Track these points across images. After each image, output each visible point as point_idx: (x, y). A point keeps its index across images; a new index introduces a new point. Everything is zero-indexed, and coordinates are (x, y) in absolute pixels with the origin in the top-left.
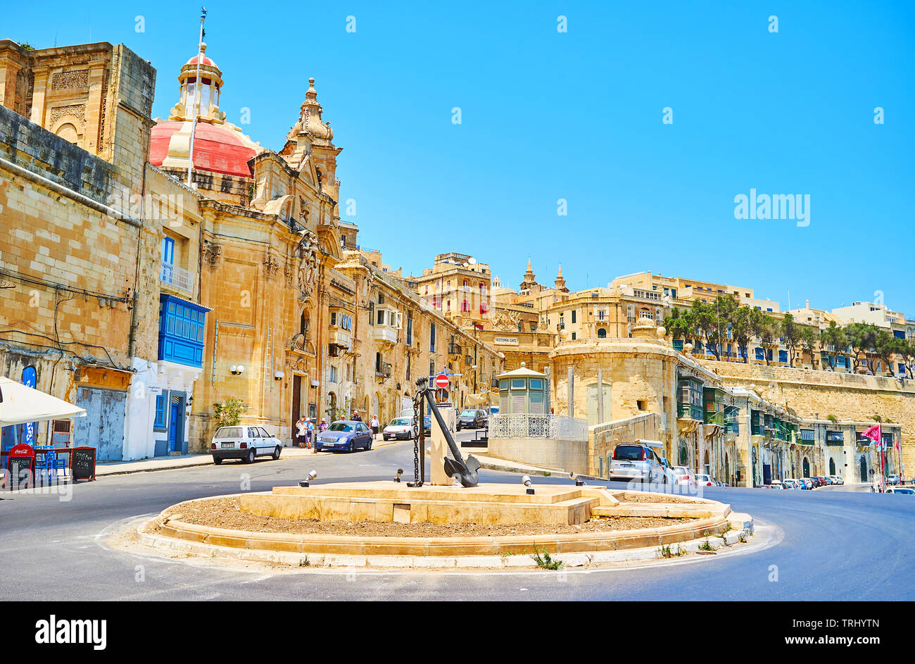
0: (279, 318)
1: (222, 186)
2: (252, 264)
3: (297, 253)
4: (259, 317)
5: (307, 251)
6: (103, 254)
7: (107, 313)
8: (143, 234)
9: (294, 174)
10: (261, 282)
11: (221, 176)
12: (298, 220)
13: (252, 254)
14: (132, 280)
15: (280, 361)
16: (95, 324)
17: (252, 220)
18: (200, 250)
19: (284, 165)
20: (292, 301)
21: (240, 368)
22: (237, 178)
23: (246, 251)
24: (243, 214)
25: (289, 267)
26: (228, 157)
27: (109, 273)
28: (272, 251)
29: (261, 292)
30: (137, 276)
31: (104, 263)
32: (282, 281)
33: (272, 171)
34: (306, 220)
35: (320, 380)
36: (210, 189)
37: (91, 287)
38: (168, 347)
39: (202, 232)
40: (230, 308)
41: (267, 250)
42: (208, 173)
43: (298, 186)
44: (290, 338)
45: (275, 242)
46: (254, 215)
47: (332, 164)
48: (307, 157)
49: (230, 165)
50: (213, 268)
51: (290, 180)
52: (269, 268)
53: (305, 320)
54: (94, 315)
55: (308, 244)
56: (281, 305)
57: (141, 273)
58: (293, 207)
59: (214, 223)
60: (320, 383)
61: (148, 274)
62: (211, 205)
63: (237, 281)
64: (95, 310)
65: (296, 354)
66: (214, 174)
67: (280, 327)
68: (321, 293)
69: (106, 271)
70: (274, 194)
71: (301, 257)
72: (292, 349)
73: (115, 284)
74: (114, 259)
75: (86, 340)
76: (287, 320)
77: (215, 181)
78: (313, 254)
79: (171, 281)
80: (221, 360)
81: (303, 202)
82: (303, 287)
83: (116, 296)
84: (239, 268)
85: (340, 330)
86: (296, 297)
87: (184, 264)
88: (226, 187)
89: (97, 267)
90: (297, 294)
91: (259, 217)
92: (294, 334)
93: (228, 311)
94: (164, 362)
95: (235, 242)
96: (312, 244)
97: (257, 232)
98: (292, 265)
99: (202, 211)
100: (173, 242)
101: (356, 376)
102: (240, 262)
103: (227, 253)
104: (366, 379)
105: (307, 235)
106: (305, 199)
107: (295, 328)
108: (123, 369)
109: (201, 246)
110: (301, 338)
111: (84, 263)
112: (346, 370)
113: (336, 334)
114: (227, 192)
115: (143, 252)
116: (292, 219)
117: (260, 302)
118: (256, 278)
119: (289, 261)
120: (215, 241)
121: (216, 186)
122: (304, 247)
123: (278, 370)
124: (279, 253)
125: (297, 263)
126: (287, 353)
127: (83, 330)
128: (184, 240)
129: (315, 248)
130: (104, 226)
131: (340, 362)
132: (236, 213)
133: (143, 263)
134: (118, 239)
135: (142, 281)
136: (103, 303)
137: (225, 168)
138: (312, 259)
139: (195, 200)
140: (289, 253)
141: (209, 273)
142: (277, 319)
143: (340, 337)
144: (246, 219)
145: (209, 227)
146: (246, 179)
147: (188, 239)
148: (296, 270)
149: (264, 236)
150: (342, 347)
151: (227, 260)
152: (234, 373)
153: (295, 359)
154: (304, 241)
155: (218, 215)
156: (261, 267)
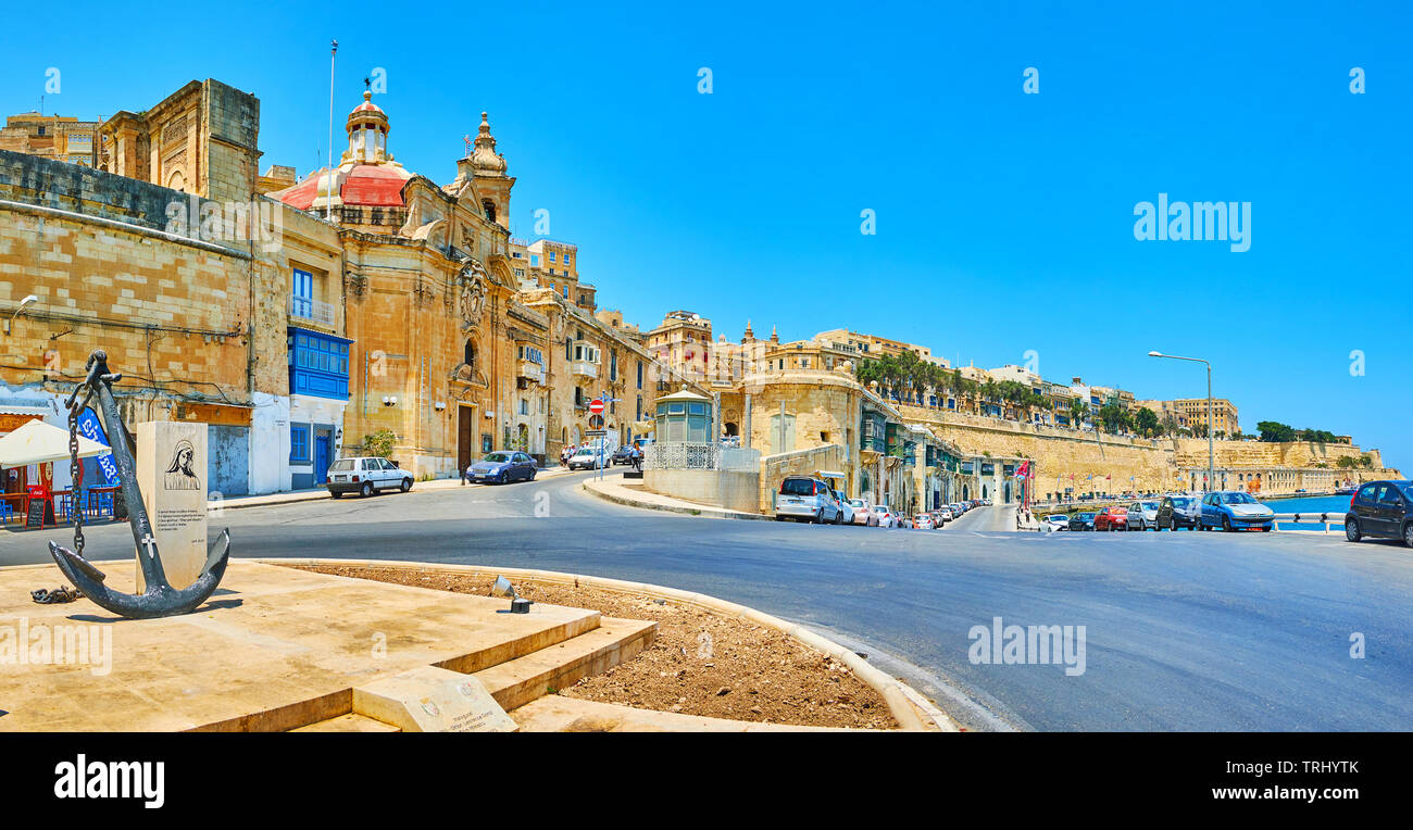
0: (439, 348)
1: (373, 219)
2: (402, 293)
3: (459, 281)
4: (412, 347)
5: (471, 279)
6: (205, 290)
7: (216, 350)
8: (256, 266)
9: (452, 200)
10: (413, 311)
11: (370, 208)
12: (460, 248)
13: (402, 282)
14: (246, 314)
15: (442, 391)
16: (202, 361)
17: (398, 247)
18: (344, 282)
19: (436, 190)
20: (454, 331)
21: (393, 399)
22: (388, 209)
23: (395, 280)
24: (388, 242)
25: (448, 296)
26: (380, 190)
27: (216, 309)
28: (424, 278)
29: (413, 321)
30: (252, 310)
31: (208, 299)
32: (442, 311)
33: (420, 197)
34: (472, 249)
35: (496, 411)
36: (360, 223)
37: (193, 323)
38: (300, 380)
39: (344, 264)
40: (380, 339)
41: (418, 277)
42: (357, 208)
43: (458, 213)
44: (453, 368)
45: (428, 269)
46: (401, 242)
47: (506, 195)
48: (468, 184)
49: (382, 198)
50: (360, 300)
51: (448, 208)
52: (421, 295)
53: (471, 351)
54: (198, 352)
55: (471, 272)
56: (442, 334)
57: (257, 307)
58: (453, 235)
59: (360, 254)
60: (496, 414)
61: (267, 307)
62: (350, 235)
63: (387, 312)
64: (200, 347)
65: (461, 385)
66: (363, 208)
67: (442, 358)
68: (495, 324)
69: (210, 307)
70: (424, 219)
71: (463, 285)
72: (455, 379)
73: (224, 320)
74: (221, 294)
75: (191, 377)
76: (449, 350)
77: (365, 215)
78: (478, 282)
79: (310, 316)
80: (373, 391)
81: (465, 230)
82: (467, 316)
83: (226, 332)
84: (388, 298)
85: (528, 364)
86: (458, 327)
87: (325, 297)
88: (376, 219)
89: (198, 304)
90: (459, 323)
91: (406, 244)
92: (457, 364)
93: (379, 342)
94: (296, 396)
95: (383, 272)
96: (476, 272)
97: (405, 260)
98: (453, 294)
99: (343, 242)
100: (311, 276)
101: (552, 409)
102: (389, 292)
103: (374, 283)
104: (563, 411)
105: (470, 262)
106: (468, 227)
107: (458, 358)
108: (241, 404)
109: (344, 278)
110: (467, 368)
111: (181, 301)
112: (538, 402)
113: (523, 367)
114: (378, 224)
115: (258, 285)
116: (452, 247)
117: (412, 331)
118: (408, 307)
119: (449, 290)
120: (361, 272)
121: (367, 219)
122: (466, 275)
123: (440, 400)
124: (436, 281)
125: (458, 292)
126: (450, 384)
127: (186, 368)
128: (324, 274)
129: (478, 276)
130: (203, 262)
131: (532, 395)
132: (380, 241)
133: (259, 296)
134: (224, 274)
135: (260, 315)
136: (208, 339)
137: (376, 201)
138: (476, 287)
139: (333, 232)
140: (450, 281)
141: (356, 306)
142: (436, 349)
143: (528, 370)
144: (392, 247)
145: (352, 257)
146: (397, 209)
147: (327, 272)
148: (458, 299)
149: (415, 264)
150: (531, 381)
151: (375, 291)
152: (388, 404)
153: (461, 390)
154: (467, 269)
155: (361, 246)
156: (412, 296)
